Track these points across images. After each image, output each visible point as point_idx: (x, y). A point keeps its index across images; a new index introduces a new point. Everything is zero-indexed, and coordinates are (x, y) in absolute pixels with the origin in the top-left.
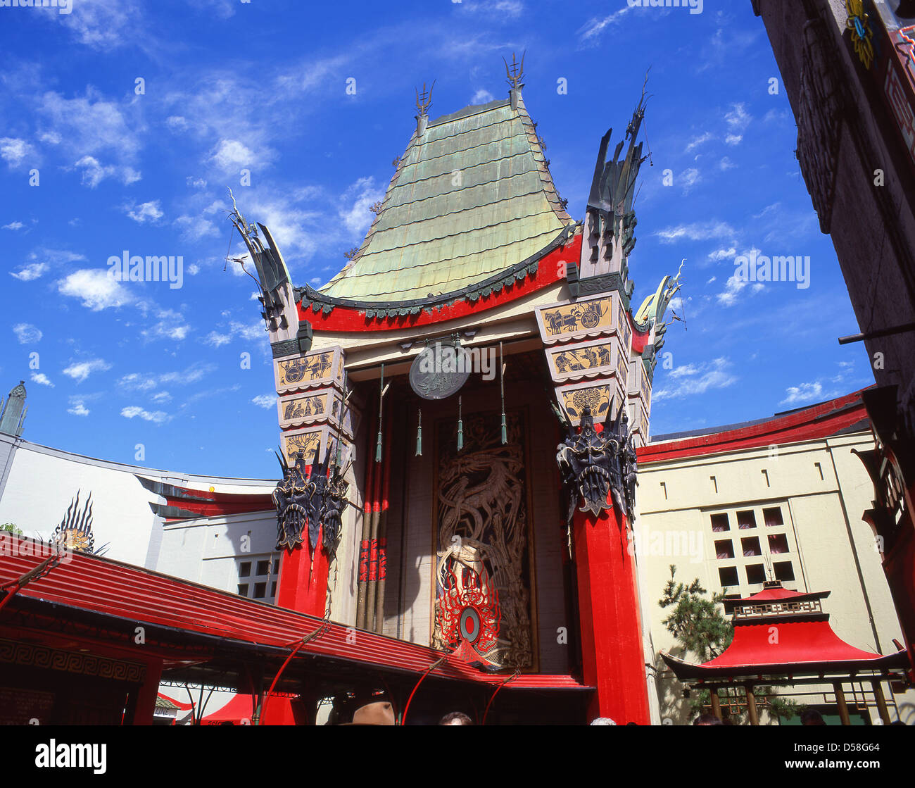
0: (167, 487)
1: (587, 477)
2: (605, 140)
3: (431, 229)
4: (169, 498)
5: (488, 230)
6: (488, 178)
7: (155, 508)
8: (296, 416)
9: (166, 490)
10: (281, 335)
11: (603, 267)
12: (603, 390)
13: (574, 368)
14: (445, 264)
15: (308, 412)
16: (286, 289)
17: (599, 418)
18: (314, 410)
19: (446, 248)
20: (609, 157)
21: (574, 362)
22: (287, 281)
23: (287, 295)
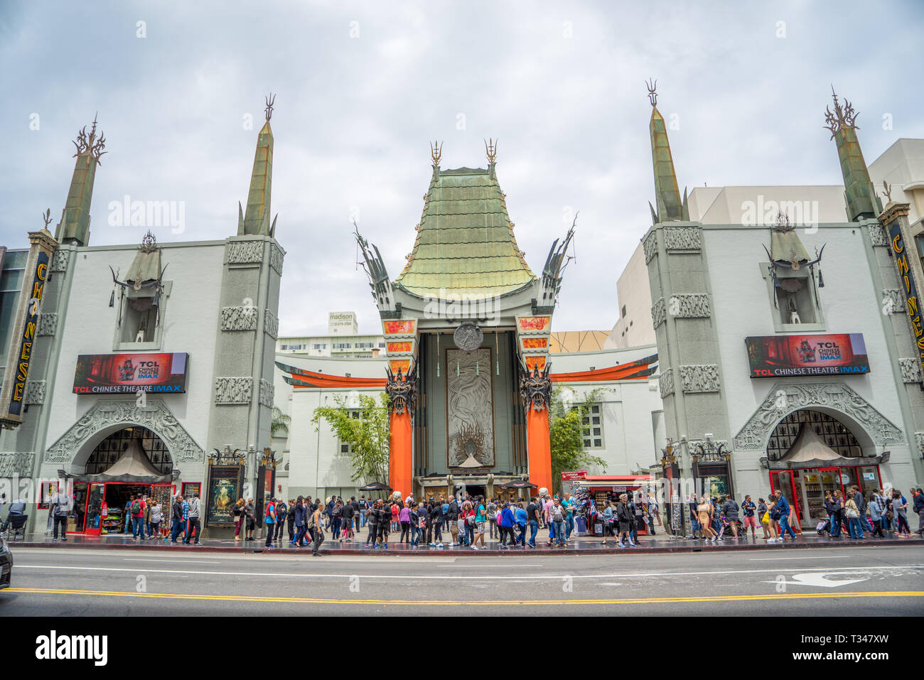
0: (292, 368)
1: (535, 395)
2: (555, 243)
3: (452, 251)
4: (294, 374)
5: (484, 259)
6: (481, 225)
7: (286, 379)
8: (395, 351)
9: (292, 370)
10: (385, 308)
11: (547, 303)
12: (542, 359)
13: (531, 347)
14: (462, 276)
15: (402, 349)
16: (387, 283)
17: (541, 370)
18: (405, 349)
19: (462, 266)
20: (555, 251)
21: (531, 344)
22: (388, 278)
23: (388, 286)
